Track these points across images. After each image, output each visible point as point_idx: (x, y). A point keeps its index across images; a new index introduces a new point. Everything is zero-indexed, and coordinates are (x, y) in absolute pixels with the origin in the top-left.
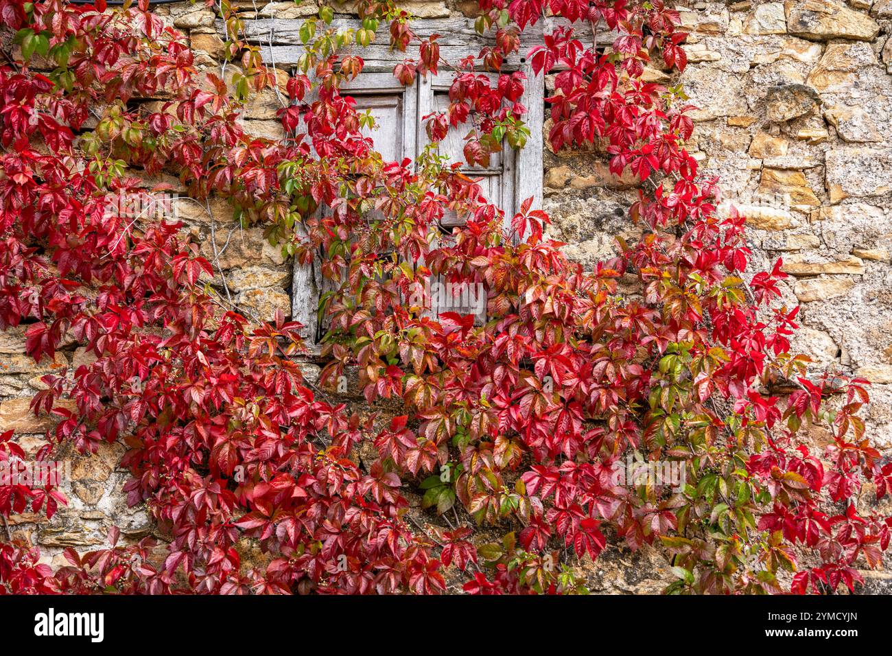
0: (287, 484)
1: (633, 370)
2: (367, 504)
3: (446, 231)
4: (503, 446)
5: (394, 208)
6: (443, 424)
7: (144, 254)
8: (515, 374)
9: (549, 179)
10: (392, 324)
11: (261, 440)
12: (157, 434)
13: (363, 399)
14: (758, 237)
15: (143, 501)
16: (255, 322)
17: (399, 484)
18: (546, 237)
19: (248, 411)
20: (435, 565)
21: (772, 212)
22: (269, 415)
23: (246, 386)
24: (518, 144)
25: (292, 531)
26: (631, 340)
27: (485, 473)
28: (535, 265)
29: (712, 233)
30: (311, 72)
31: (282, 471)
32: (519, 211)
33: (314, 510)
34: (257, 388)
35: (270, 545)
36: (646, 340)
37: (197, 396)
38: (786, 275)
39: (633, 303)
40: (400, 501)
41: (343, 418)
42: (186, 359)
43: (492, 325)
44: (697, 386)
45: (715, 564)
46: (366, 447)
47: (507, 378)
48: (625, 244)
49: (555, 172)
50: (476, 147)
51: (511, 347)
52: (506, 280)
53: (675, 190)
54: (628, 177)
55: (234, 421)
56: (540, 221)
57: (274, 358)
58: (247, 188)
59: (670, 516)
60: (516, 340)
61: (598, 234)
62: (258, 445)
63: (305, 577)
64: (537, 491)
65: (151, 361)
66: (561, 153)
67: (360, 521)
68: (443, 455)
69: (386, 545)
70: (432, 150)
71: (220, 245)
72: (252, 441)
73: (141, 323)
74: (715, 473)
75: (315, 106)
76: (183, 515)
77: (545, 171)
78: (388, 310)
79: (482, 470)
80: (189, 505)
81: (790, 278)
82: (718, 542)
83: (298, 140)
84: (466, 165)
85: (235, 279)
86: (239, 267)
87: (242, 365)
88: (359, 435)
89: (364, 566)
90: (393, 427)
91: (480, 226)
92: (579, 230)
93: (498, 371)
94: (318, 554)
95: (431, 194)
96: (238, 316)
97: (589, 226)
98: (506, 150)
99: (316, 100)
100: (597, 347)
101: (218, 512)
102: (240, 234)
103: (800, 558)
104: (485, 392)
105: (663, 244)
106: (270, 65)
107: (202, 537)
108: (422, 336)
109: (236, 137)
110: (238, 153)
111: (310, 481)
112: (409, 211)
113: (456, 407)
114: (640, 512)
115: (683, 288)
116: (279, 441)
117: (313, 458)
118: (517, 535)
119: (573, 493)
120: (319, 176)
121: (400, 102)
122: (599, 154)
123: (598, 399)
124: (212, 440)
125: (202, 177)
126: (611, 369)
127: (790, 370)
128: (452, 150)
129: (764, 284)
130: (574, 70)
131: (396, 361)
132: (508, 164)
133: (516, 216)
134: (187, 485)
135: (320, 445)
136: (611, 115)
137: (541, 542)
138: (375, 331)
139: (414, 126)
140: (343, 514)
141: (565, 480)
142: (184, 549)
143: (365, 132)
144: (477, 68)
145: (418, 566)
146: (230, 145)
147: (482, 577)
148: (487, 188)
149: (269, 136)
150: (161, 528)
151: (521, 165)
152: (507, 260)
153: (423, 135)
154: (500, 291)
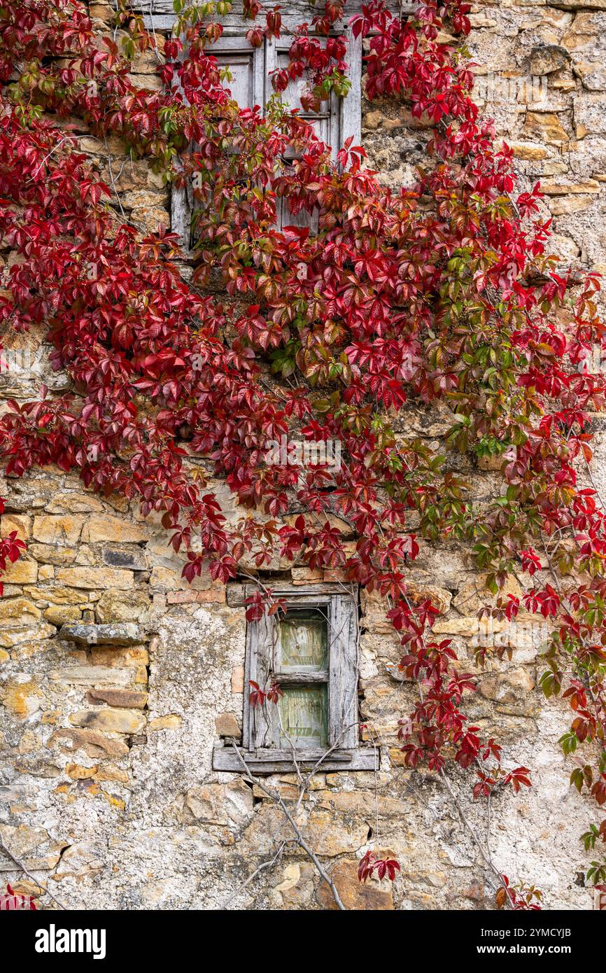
0: (170, 356)
1: (428, 269)
2: (230, 371)
3: (287, 162)
4: (331, 328)
5: (248, 144)
6: (286, 311)
7: (58, 180)
8: (340, 273)
9: (366, 121)
10: (247, 235)
11: (150, 323)
12: (73, 317)
13: (225, 292)
14: (522, 165)
15: (64, 367)
16: (143, 233)
17: (254, 356)
18: (363, 167)
19: (140, 301)
20: (280, 415)
21: (533, 146)
22: (157, 304)
23: (137, 282)
24: (342, 94)
25: (174, 391)
26: (427, 246)
27: (317, 348)
28: (355, 189)
29: (488, 163)
30: (182, 36)
31: (166, 346)
32: (343, 146)
33: (191, 375)
34: (147, 284)
35: (159, 400)
36: (438, 246)
37: (101, 290)
38: (543, 194)
39: (428, 218)
40: (254, 369)
41: (211, 307)
42: (92, 261)
43: (322, 236)
44: (476, 281)
45: (485, 411)
46: (228, 329)
47: (334, 276)
48: (423, 172)
49: (370, 116)
50: (310, 96)
51: (337, 253)
52: (333, 201)
53: (461, 130)
54: (426, 120)
55: (129, 308)
56: (359, 155)
57: (158, 261)
58: (135, 129)
59: (454, 378)
60: (341, 247)
61: (403, 165)
62: (147, 327)
63: (185, 424)
64: (356, 361)
65: (66, 262)
66: (375, 101)
67: (225, 383)
68: (286, 335)
69: (244, 400)
70: (276, 99)
71: (116, 173)
72: (144, 323)
73: (58, 233)
74: (487, 345)
75: (186, 63)
76: (94, 377)
77: (363, 115)
78: (244, 224)
79: (315, 345)
80: (98, 370)
81: (545, 197)
82: (488, 396)
83: (173, 92)
84: (302, 111)
85: (127, 200)
86: (130, 190)
87: (135, 266)
88: (223, 320)
89: (228, 416)
90: (248, 313)
91: (314, 159)
92: (388, 162)
93: (327, 271)
94: (194, 407)
95: (276, 134)
96: (131, 229)
97: (396, 158)
98: (333, 98)
99: (187, 59)
100: (401, 252)
101: (119, 376)
102: (130, 165)
103: (547, 405)
104: (317, 287)
105: (452, 172)
106: (151, 31)
107: (108, 394)
108: (270, 244)
109: (126, 88)
110: (128, 101)
111: (187, 354)
112: (259, 148)
113: (296, 299)
114: (432, 375)
115: (466, 206)
116: (163, 324)
117: (189, 336)
118: (341, 393)
119: (383, 361)
120: (190, 120)
121: (251, 60)
122: (404, 102)
123: (402, 292)
124: (113, 322)
125: (101, 120)
126: (412, 268)
127: (544, 267)
128: (291, 99)
129: (527, 202)
130: (385, 35)
131: (250, 263)
132: (334, 110)
133: (340, 150)
134: (96, 356)
135: (193, 327)
136: (413, 70)
137: (358, 398)
138: (234, 241)
139: (262, 79)
140: (212, 378)
141: (377, 352)
142: (95, 401)
143: (224, 84)
144: (311, 33)
145: (268, 416)
146: (121, 94)
147: (315, 423)
148: (318, 129)
149: (151, 87)
150: (78, 387)
151: (345, 111)
152: (334, 186)
153: (269, 87)
154: (328, 209)
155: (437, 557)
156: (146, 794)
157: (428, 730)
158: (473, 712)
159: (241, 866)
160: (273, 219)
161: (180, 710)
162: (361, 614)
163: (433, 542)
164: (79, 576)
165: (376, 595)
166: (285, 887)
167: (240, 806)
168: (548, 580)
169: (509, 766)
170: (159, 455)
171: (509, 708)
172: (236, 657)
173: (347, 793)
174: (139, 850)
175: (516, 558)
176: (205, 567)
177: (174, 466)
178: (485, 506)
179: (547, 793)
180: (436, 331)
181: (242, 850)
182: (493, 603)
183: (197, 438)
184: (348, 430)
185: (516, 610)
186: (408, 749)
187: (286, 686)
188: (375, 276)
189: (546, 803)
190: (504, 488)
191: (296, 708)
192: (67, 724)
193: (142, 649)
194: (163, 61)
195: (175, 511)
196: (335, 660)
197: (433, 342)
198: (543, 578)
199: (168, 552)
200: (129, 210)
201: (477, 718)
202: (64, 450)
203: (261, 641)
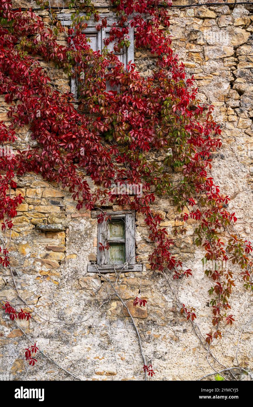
0: (71, 135)
1: (157, 104)
2: (91, 139)
3: (109, 69)
4: (125, 124)
5: (96, 63)
6: (110, 119)
7: (33, 76)
8: (128, 106)
9: (135, 55)
10: (96, 94)
11: (64, 123)
12: (38, 122)
13: (89, 113)
14: (188, 70)
15: (36, 139)
16: (61, 93)
17: (99, 134)
18: (135, 71)
19: (61, 116)
20: (108, 154)
21: (191, 63)
22: (66, 117)
23: (60, 110)
24: (128, 46)
25: (73, 146)
26: (156, 97)
28: (132, 78)
29: (176, 69)
30: (74, 28)
31: (70, 131)
33: (78, 141)
34: (63, 110)
35: (67, 150)
36: (160, 97)
37: (48, 113)
38: (195, 79)
39: (157, 87)
40: (99, 139)
41: (84, 118)
42: (45, 103)
43: (122, 94)
44: (173, 108)
45: (177, 152)
46: (90, 125)
47: (125, 107)
48: (155, 72)
49: (137, 53)
50: (117, 47)
51: (126, 99)
52: (125, 82)
53: (167, 58)
54: (156, 55)
55: (57, 118)
56: (133, 66)
57: (67, 103)
58: (58, 58)
59: (166, 141)
60: (128, 97)
61: (148, 70)
62: (63, 125)
63: (76, 157)
64: (133, 136)
65: (36, 104)
66: (139, 48)
67: (89, 144)
68: (110, 127)
69: (96, 149)
70: (105, 48)
71: (52, 73)
72: (62, 124)
73: (33, 94)
74: (177, 130)
75: (75, 36)
76: (46, 142)
77: (135, 53)
78: (95, 90)
79: (120, 130)
80: (47, 139)
81: (196, 80)
82: (177, 147)
83: (71, 46)
84: (114, 52)
85: (56, 82)
86: (57, 79)
87: (59, 105)
88: (89, 122)
89: (91, 154)
90: (97, 120)
91: (118, 68)
92: (143, 69)
93: (123, 105)
95: (106, 60)
96: (57, 92)
97: (146, 67)
98: (124, 48)
100: (148, 99)
101: (54, 141)
102: (57, 71)
103: (197, 150)
104: (120, 111)
105: (164, 72)
106: (63, 26)
107: (51, 147)
108: (104, 97)
109: (55, 45)
110: (56, 49)
111: (77, 134)
112: (100, 64)
113: (113, 115)
114: (159, 140)
115: (169, 83)
116: (69, 124)
117: (77, 128)
118: (128, 147)
119: (142, 136)
120: (77, 55)
121: (97, 35)
122: (148, 49)
123: (148, 112)
124: (52, 123)
125: (47, 56)
126: (151, 104)
127: (195, 104)
128: (110, 48)
130: (141, 26)
131: (98, 103)
132: (125, 51)
133: (127, 65)
134: (46, 135)
135: (79, 125)
136: (151, 38)
137: (134, 148)
138: (92, 96)
139: (101, 42)
140: (85, 142)
141: (140, 132)
142: (46, 150)
143: (88, 43)
144: (117, 26)
145: (104, 154)
146: (54, 47)
147: (120, 157)
148: (120, 58)
149: (64, 45)
150: (40, 145)
151: (128, 52)
152: (125, 77)
153: (103, 44)
154: (123, 85)
155: (161, 201)
156: (66, 280)
157: (158, 258)
158: (173, 252)
159: (97, 303)
160: (105, 88)
161: (76, 252)
162: (136, 220)
163: (160, 196)
164: (42, 209)
165: (141, 214)
166: (112, 309)
167: (97, 284)
168: (197, 208)
169: (185, 269)
170: (68, 168)
171: (185, 250)
172: (95, 235)
173: (132, 278)
174: (64, 298)
175: (187, 201)
176: (84, 205)
177: (73, 172)
178: (177, 184)
179: (197, 277)
180: (160, 125)
181: (98, 298)
182: (179, 216)
183: (81, 162)
184: (131, 159)
185: (187, 218)
186: (152, 264)
187: (111, 244)
188: (139, 107)
189: (197, 281)
190: (183, 177)
191: (114, 252)
192: (39, 257)
193: (63, 233)
194: (68, 36)
195: (73, 187)
196: (128, 235)
197: (159, 129)
198: (196, 207)
199: (71, 200)
200: (57, 86)
201: (175, 254)
202: (36, 167)
203: (103, 229)
